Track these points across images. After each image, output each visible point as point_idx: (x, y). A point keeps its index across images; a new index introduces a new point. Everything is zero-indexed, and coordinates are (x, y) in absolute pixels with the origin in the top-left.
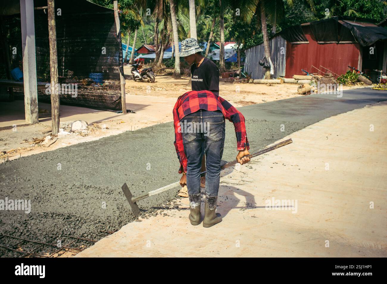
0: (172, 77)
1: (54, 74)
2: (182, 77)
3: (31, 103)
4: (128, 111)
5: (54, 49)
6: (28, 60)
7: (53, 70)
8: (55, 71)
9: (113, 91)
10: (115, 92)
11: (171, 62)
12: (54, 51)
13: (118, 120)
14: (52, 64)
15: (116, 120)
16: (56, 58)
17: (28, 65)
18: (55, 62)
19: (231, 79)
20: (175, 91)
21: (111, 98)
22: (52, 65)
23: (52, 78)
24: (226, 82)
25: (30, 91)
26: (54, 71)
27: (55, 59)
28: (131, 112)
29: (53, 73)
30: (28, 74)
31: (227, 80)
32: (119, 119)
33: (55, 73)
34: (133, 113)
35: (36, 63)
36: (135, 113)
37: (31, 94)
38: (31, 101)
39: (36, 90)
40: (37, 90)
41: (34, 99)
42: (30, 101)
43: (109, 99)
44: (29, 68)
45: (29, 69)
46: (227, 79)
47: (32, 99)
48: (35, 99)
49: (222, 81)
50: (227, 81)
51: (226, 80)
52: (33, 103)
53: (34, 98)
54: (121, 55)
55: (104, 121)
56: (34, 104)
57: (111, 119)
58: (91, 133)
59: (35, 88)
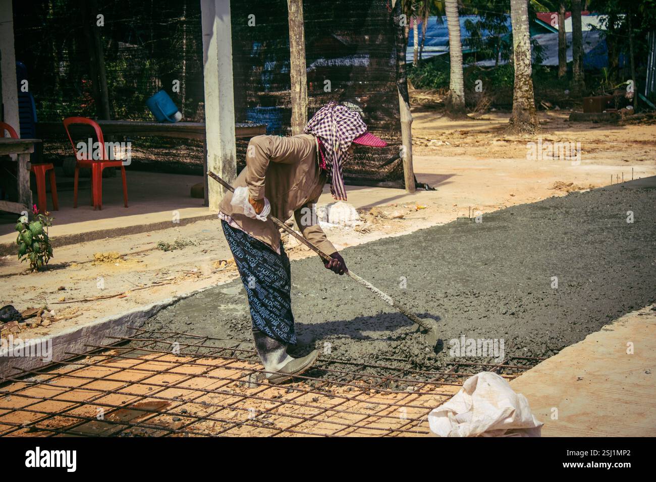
0: (444, 116)
1: (300, 97)
2: (469, 115)
3: (224, 167)
4: (419, 186)
5: (300, 44)
6: (218, 71)
7: (298, 90)
8: (303, 91)
9: (387, 137)
10: (392, 140)
11: (426, 74)
12: (300, 47)
13: (408, 204)
14: (295, 76)
15: (404, 204)
16: (303, 63)
17: (217, 82)
18: (302, 71)
19: (611, 114)
20: (479, 145)
21: (383, 153)
22: (297, 78)
23: (296, 106)
24: (596, 122)
25: (222, 141)
26: (300, 92)
27: (302, 65)
28: (425, 188)
29: (297, 96)
30: (216, 101)
31: (598, 116)
32: (409, 202)
33: (303, 96)
34: (430, 189)
35: (232, 77)
36: (434, 189)
37: (224, 148)
38: (223, 162)
39: (232, 137)
40: (235, 138)
41: (229, 158)
42: (221, 162)
43: (377, 156)
44: (219, 89)
45: (220, 91)
46: (600, 113)
47: (226, 158)
48: (232, 157)
49: (585, 121)
50: (601, 121)
51: (596, 118)
52: (227, 166)
53: (229, 155)
54: (402, 54)
55: (380, 206)
56: (230, 169)
57: (394, 202)
58: (374, 226)
59: (231, 133)
